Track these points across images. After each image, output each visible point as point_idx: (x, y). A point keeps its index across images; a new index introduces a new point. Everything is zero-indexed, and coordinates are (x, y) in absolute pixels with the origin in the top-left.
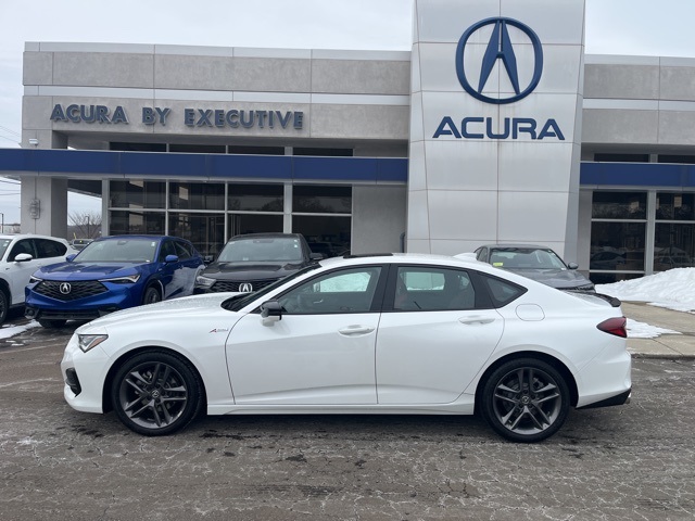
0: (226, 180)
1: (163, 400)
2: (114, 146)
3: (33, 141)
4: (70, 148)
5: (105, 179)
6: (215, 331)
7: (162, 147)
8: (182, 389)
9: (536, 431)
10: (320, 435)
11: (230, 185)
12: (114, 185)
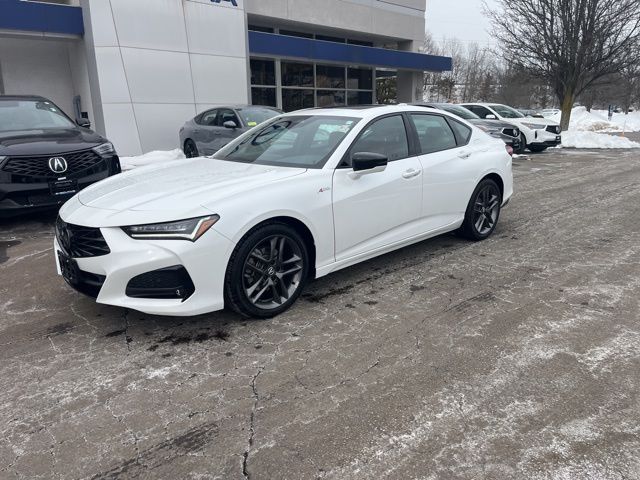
1: (280, 275)
6: (321, 191)
8: (296, 258)
9: (487, 230)
10: (383, 271)
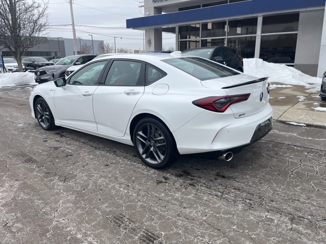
0: (227, 19)
2: (180, 9)
3: (147, 13)
4: (163, 13)
5: (176, 26)
6: (51, 90)
7: (199, 6)
8: (48, 113)
9: (156, 163)
11: (229, 22)
12: (180, 28)
